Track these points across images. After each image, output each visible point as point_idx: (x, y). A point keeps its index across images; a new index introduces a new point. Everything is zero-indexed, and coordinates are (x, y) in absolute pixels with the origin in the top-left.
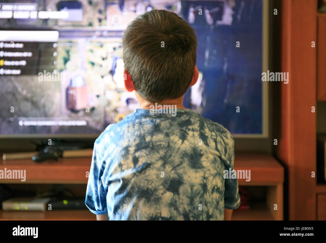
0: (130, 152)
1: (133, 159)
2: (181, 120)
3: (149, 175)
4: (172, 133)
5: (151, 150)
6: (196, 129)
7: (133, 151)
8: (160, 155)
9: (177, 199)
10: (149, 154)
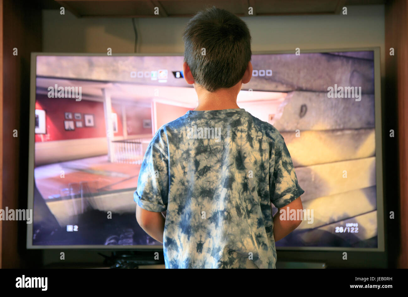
0: (191, 155)
1: (194, 163)
2: (233, 119)
3: (210, 177)
4: (226, 135)
5: (209, 154)
6: (244, 130)
7: (194, 154)
8: (218, 158)
9: (231, 193)
10: (208, 158)
